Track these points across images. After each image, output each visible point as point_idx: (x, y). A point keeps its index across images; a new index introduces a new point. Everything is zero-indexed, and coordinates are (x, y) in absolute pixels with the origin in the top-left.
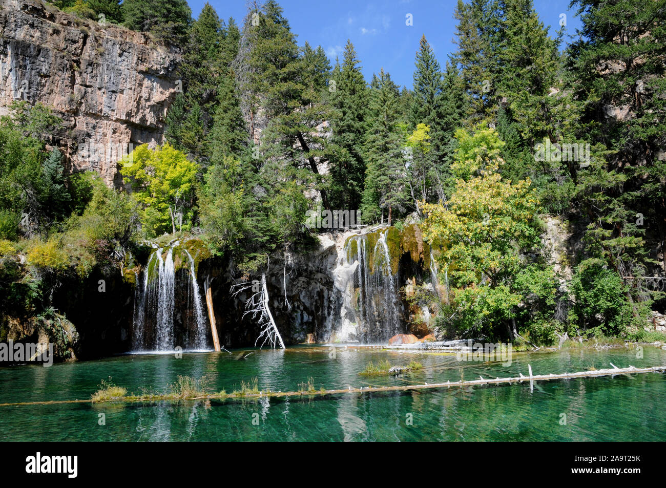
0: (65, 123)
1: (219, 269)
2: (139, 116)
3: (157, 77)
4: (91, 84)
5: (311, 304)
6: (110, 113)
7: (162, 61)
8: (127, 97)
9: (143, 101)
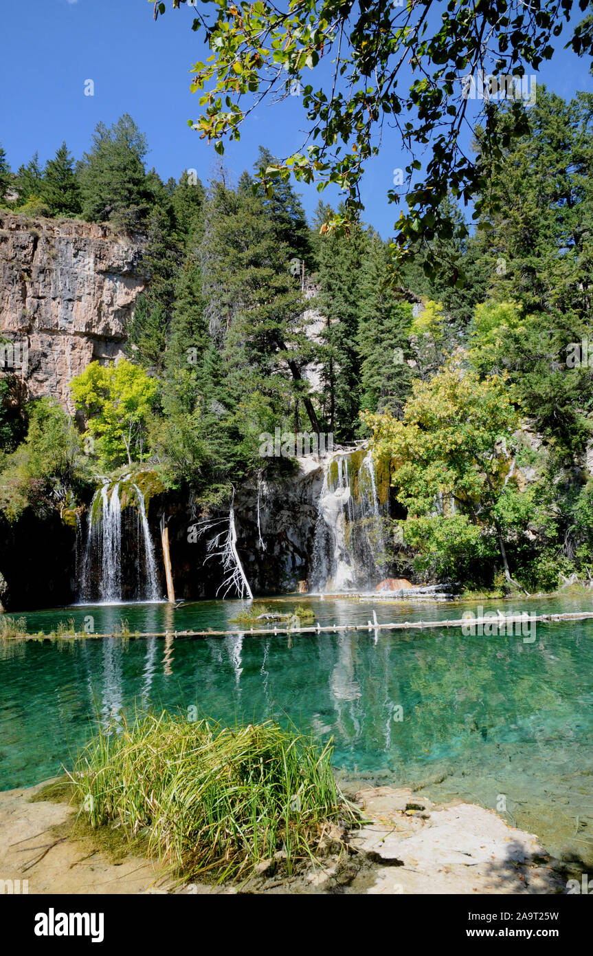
1: (177, 506)
2: (102, 325)
3: (120, 275)
4: (45, 294)
5: (302, 543)
6: (67, 325)
7: (124, 255)
8: (86, 304)
9: (105, 307)
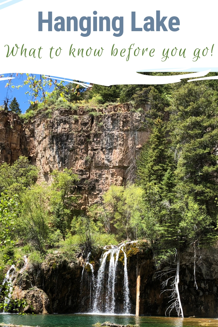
0: (84, 176)
3: (138, 130)
4: (97, 148)
6: (109, 163)
